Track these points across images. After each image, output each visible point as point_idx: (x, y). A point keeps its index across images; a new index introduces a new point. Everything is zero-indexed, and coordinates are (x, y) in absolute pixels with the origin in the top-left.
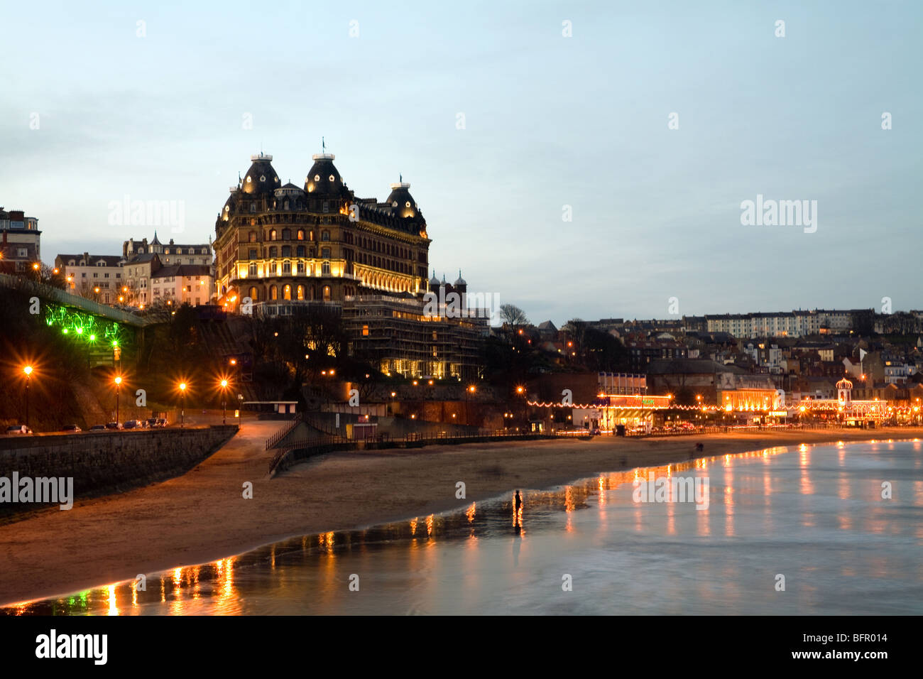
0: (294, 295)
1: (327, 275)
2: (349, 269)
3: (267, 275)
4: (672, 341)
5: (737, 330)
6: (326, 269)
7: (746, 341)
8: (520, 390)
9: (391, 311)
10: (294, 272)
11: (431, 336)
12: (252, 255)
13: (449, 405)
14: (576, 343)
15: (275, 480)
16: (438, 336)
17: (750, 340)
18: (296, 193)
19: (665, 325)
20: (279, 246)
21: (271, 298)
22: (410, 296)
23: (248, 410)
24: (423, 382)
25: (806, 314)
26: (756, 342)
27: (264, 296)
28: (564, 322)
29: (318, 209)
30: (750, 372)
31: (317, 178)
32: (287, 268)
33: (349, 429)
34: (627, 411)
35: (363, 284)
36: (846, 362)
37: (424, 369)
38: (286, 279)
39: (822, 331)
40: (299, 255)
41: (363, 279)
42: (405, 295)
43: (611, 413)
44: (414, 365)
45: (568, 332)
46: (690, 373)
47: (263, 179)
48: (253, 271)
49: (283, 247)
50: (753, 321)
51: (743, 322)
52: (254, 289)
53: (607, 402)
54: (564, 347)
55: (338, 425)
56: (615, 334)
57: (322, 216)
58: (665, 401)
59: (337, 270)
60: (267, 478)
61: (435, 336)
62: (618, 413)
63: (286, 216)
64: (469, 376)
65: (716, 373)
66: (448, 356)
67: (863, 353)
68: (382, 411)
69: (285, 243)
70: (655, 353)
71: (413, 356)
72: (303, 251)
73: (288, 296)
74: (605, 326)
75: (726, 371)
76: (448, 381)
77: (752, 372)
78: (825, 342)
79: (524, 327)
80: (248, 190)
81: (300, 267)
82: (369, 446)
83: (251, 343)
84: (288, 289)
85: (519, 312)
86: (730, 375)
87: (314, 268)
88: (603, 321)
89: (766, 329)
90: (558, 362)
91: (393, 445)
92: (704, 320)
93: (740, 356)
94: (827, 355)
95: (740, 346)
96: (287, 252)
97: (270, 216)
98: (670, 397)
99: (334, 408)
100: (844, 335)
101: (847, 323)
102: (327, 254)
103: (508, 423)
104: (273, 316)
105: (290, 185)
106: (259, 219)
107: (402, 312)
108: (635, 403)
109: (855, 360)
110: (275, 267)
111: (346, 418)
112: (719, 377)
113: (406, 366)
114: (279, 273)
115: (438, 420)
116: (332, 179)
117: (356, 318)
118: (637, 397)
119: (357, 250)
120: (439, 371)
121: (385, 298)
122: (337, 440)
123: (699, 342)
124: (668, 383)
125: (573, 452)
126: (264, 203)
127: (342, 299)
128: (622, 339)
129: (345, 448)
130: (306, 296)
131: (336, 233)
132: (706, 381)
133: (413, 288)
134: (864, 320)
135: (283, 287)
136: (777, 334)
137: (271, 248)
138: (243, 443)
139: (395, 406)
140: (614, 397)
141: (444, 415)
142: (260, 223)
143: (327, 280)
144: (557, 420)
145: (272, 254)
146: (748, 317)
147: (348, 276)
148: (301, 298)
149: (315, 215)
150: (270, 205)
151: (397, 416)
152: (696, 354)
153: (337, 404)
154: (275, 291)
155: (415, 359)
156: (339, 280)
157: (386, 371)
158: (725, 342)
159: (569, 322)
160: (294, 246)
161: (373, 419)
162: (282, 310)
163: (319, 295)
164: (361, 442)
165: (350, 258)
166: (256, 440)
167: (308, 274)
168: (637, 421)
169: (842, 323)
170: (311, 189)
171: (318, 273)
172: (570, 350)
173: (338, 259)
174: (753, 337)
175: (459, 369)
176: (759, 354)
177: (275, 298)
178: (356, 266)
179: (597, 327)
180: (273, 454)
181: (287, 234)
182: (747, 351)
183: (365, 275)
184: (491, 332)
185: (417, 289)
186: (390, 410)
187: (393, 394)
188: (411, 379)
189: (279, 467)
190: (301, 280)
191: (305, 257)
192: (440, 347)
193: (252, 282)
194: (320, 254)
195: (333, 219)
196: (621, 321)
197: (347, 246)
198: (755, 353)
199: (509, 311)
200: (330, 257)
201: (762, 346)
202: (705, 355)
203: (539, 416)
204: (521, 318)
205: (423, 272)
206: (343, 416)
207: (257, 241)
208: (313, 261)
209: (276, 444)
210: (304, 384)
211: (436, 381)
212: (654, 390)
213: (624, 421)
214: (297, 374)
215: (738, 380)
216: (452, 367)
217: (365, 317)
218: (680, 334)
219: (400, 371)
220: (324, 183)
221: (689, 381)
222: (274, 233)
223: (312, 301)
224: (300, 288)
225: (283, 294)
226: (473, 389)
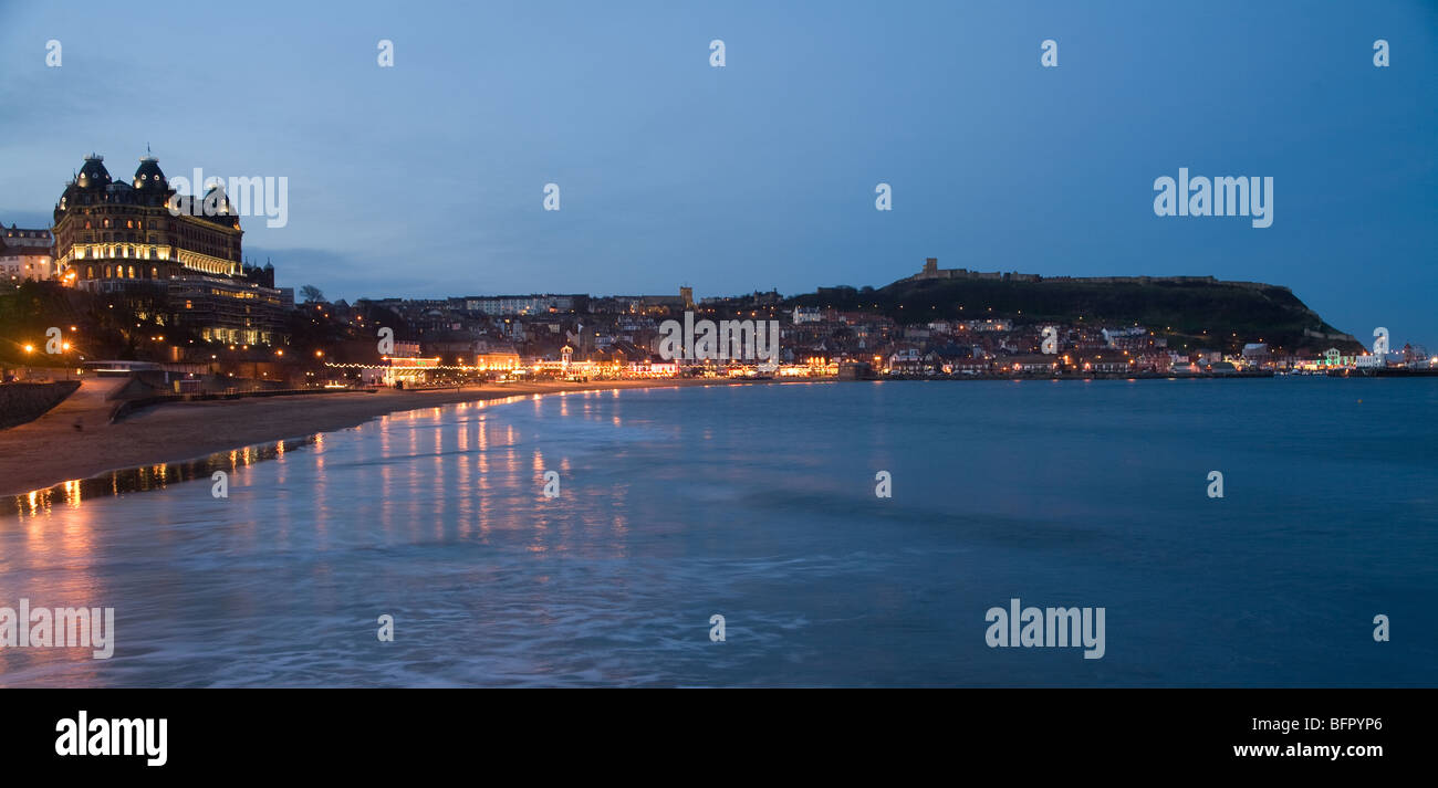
0: (126, 273)
1: (154, 258)
2: (173, 254)
3: (102, 257)
4: (439, 316)
5: (488, 308)
6: (153, 253)
7: (496, 317)
8: (319, 354)
9: (210, 288)
10: (126, 255)
11: (245, 310)
12: (88, 240)
13: (261, 365)
14: (364, 317)
15: (115, 426)
16: (251, 310)
17: (499, 317)
18: (126, 189)
19: (434, 304)
20: (112, 232)
21: (105, 275)
22: (227, 277)
23: (88, 368)
24: (239, 347)
25: (540, 297)
26: (506, 316)
27: (100, 273)
28: (355, 300)
29: (145, 203)
30: (498, 341)
31: (144, 177)
32: (119, 251)
33: (177, 384)
34: (405, 370)
35: (186, 266)
36: (569, 333)
37: (240, 337)
38: (119, 260)
39: (552, 310)
40: (129, 241)
41: (186, 262)
42: (222, 276)
43: (392, 372)
44: (231, 333)
45: (357, 309)
46: (453, 341)
47: (96, 176)
48: (89, 253)
49: (115, 234)
50: (501, 302)
51: (493, 302)
52: (90, 269)
53: (389, 363)
54: (354, 319)
55: (167, 381)
56: (396, 310)
57: (148, 209)
58: (434, 363)
59: (163, 254)
60: (107, 424)
61: (248, 311)
62: (397, 372)
63: (117, 208)
64: (277, 343)
65: (473, 341)
66: (259, 327)
67: (580, 327)
68: (204, 370)
69: (116, 230)
70: (427, 326)
71: (230, 326)
72: (133, 237)
73: (120, 275)
74: (387, 304)
75: (481, 340)
76: (260, 346)
77: (501, 340)
78: (553, 318)
79: (321, 304)
80: (83, 184)
81: (130, 251)
82: (194, 398)
83: (90, 313)
84: (120, 269)
85: (317, 291)
86: (484, 343)
87: (143, 252)
88: (385, 300)
89: (511, 308)
90: (350, 331)
91: (214, 397)
92: (464, 300)
93: (491, 328)
94: (555, 328)
95: (491, 321)
96: (118, 238)
97: (103, 208)
98: (438, 359)
99: (165, 368)
100: (567, 313)
101: (569, 304)
102: (154, 241)
103: (310, 380)
104: (108, 291)
105: (119, 182)
106: (93, 210)
107: (220, 290)
108: (411, 364)
109: (575, 332)
110: (108, 250)
111: (174, 376)
112: (476, 345)
113: (224, 334)
114: (112, 255)
115: (252, 377)
116: (157, 177)
117: (181, 294)
118: (413, 359)
119: (180, 238)
120: (252, 338)
121: (205, 278)
122: (167, 393)
123: (460, 318)
124: (437, 348)
125: (362, 402)
126: (97, 197)
127: (167, 277)
128: (401, 315)
129: (174, 400)
130: (136, 274)
131: (161, 224)
132: (466, 347)
133: (229, 270)
134: (581, 302)
135: (116, 267)
136: (519, 312)
137: (104, 234)
138: (85, 395)
139: (216, 366)
140: (394, 360)
141: (257, 374)
142: (94, 213)
143: (154, 262)
144: (348, 377)
145: (104, 239)
146: (498, 299)
147: (173, 259)
148: (132, 276)
149: (143, 208)
150: (103, 199)
151: (217, 373)
152: (457, 327)
153: (166, 364)
154: (109, 270)
155: (230, 328)
156: (164, 262)
157: (207, 337)
158: (480, 317)
159: (359, 301)
160: (125, 233)
161: (197, 376)
162: (116, 286)
163: (148, 274)
164: (187, 395)
165: (173, 244)
166: (96, 393)
167: (138, 256)
168: (412, 379)
169: (566, 304)
170: (138, 185)
171: (147, 256)
172: (360, 322)
173: (164, 244)
174: (501, 314)
175: (268, 337)
176: (506, 327)
177: (109, 276)
178: (179, 251)
179: (381, 304)
180: (111, 405)
181: (118, 224)
182: (496, 325)
183: (187, 259)
184: (295, 308)
185: (232, 272)
186: (211, 368)
187: (214, 357)
188: (228, 344)
189: (118, 415)
190: (131, 261)
191: (135, 242)
192: (252, 319)
193: (88, 261)
194: (148, 241)
195: (159, 212)
196: (400, 300)
197: (170, 234)
198: (503, 326)
199: (311, 291)
200: (157, 243)
201: (508, 321)
202: (465, 327)
203: (334, 375)
204: (319, 297)
205: (237, 258)
206: (171, 374)
207: (92, 227)
208: (142, 246)
209: (114, 396)
210: (137, 348)
211: (250, 346)
212: (425, 354)
213: (402, 378)
214: (130, 342)
215: (489, 347)
216: (263, 335)
217: (190, 292)
218: (446, 311)
219: (219, 338)
220: (149, 183)
221: (453, 347)
222: (107, 222)
223: (142, 278)
224: (131, 269)
225: (116, 273)
226: (280, 353)
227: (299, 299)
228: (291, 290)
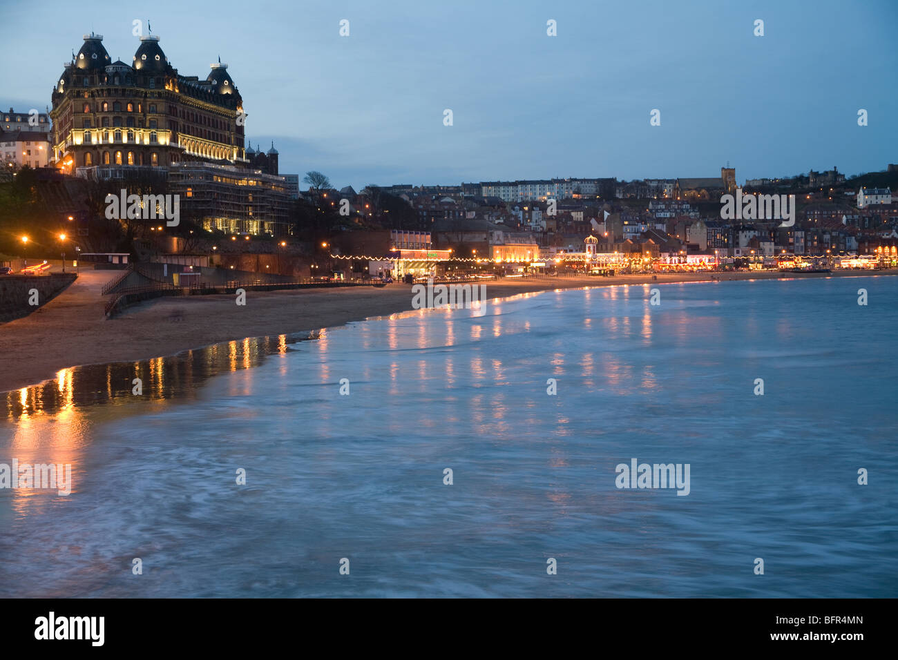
0: (125, 160)
1: (154, 143)
2: (174, 139)
3: (101, 142)
4: (453, 204)
5: (506, 195)
6: (153, 138)
7: (513, 204)
8: (324, 245)
9: (212, 176)
10: (125, 140)
11: (247, 198)
12: (86, 124)
13: (263, 257)
14: (372, 205)
15: (110, 321)
16: (253, 198)
17: (517, 204)
18: (126, 70)
19: (447, 191)
20: (111, 116)
21: (104, 162)
22: (228, 163)
23: (83, 260)
24: (240, 238)
25: (561, 181)
26: (522, 205)
27: (98, 160)
28: (363, 187)
29: (145, 85)
30: (516, 231)
31: (144, 57)
32: (118, 136)
33: (176, 277)
34: (415, 263)
35: (187, 151)
36: (593, 221)
37: (242, 227)
38: (118, 146)
39: (575, 196)
40: (129, 125)
41: (187, 147)
42: (224, 162)
43: (401, 265)
44: (233, 222)
45: (365, 196)
46: (467, 231)
47: (94, 56)
48: (87, 138)
49: (114, 118)
50: (520, 187)
51: (511, 188)
52: (89, 155)
53: (398, 255)
54: (362, 208)
55: (166, 274)
56: (405, 198)
57: (149, 91)
58: (445, 255)
59: (164, 139)
60: (104, 319)
61: (251, 198)
62: (407, 265)
63: (116, 90)
64: (280, 233)
65: (488, 231)
66: (262, 215)
67: (606, 214)
68: (204, 262)
69: (116, 114)
70: (438, 214)
71: (232, 215)
72: (133, 122)
73: (119, 161)
74: (397, 191)
75: (497, 229)
76: (262, 237)
77: (518, 230)
78: (577, 205)
79: (328, 191)
80: (81, 66)
81: (130, 136)
82: (193, 292)
83: (87, 202)
84: (119, 155)
85: (324, 178)
86: (500, 233)
87: (142, 137)
88: (395, 187)
89: (530, 194)
90: (357, 221)
91: (215, 291)
92: (479, 187)
93: (508, 216)
94: (578, 216)
95: (508, 208)
96: (118, 122)
97: (102, 90)
98: (450, 251)
99: (163, 260)
100: (592, 199)
101: (594, 189)
102: (154, 125)
103: (314, 272)
104: (106, 179)
105: (119, 63)
106: (92, 93)
107: (222, 177)
108: (421, 256)
109: (600, 220)
110: (107, 135)
111: (173, 269)
112: (491, 234)
113: (226, 223)
114: (111, 140)
115: (253, 270)
116: (157, 57)
117: (181, 182)
118: (423, 251)
119: (181, 122)
120: (254, 227)
121: (207, 165)
122: (166, 286)
123: (475, 205)
124: (449, 239)
125: (369, 297)
126: (97, 78)
127: (167, 164)
128: (411, 202)
129: (173, 294)
130: (136, 161)
131: (162, 107)
132: (479, 238)
133: (231, 156)
134: (607, 187)
135: (115, 153)
136: (538, 198)
137: (103, 118)
138: (82, 289)
139: (216, 258)
140: (404, 251)
141: (259, 266)
142: (93, 95)
143: (155, 147)
144: (355, 271)
145: (104, 123)
146: (515, 184)
147: (173, 144)
148: (131, 163)
149: (143, 90)
150: (102, 80)
151: (218, 266)
152: (471, 215)
153: (165, 256)
154: (107, 157)
155: (233, 218)
156: (165, 147)
157: (208, 228)
158: (496, 205)
159: (367, 187)
160: (124, 117)
161: (197, 269)
162: (114, 173)
163: (148, 160)
164: (186, 289)
165: (174, 128)
166: (92, 286)
167: (138, 142)
168: (423, 271)
169: (591, 189)
170: (138, 66)
171: (147, 141)
172: (368, 211)
173: (164, 129)
174: (519, 201)
175: (271, 227)
176: (524, 216)
177: (107, 162)
178: (180, 136)
179: (390, 192)
180: (108, 299)
181: (117, 107)
182: (514, 213)
183: (188, 144)
184: (300, 196)
185: (235, 157)
186: (211, 261)
187: (215, 248)
188: (230, 235)
189: (113, 310)
190: (131, 147)
191: (135, 127)
192: (255, 207)
193: (87, 147)
194: (147, 125)
195: (159, 94)
196: (411, 186)
197: (172, 118)
198: (521, 214)
199: (316, 177)
200: (157, 128)
201: (526, 208)
202: (480, 216)
203: (340, 267)
204: (325, 184)
205: (240, 142)
206: (170, 266)
207: (90, 111)
208: (142, 131)
209: (111, 290)
210: (135, 239)
211: (252, 237)
212: (437, 245)
213: (412, 271)
214: (128, 231)
215: (506, 237)
216: (266, 225)
217: (190, 181)
218: (459, 198)
219: (220, 228)
220: (150, 63)
221: (466, 238)
222: (106, 105)
223: (141, 166)
224: (130, 155)
225: (115, 159)
226: (284, 244)
227: (304, 187)
228: (296, 177)
